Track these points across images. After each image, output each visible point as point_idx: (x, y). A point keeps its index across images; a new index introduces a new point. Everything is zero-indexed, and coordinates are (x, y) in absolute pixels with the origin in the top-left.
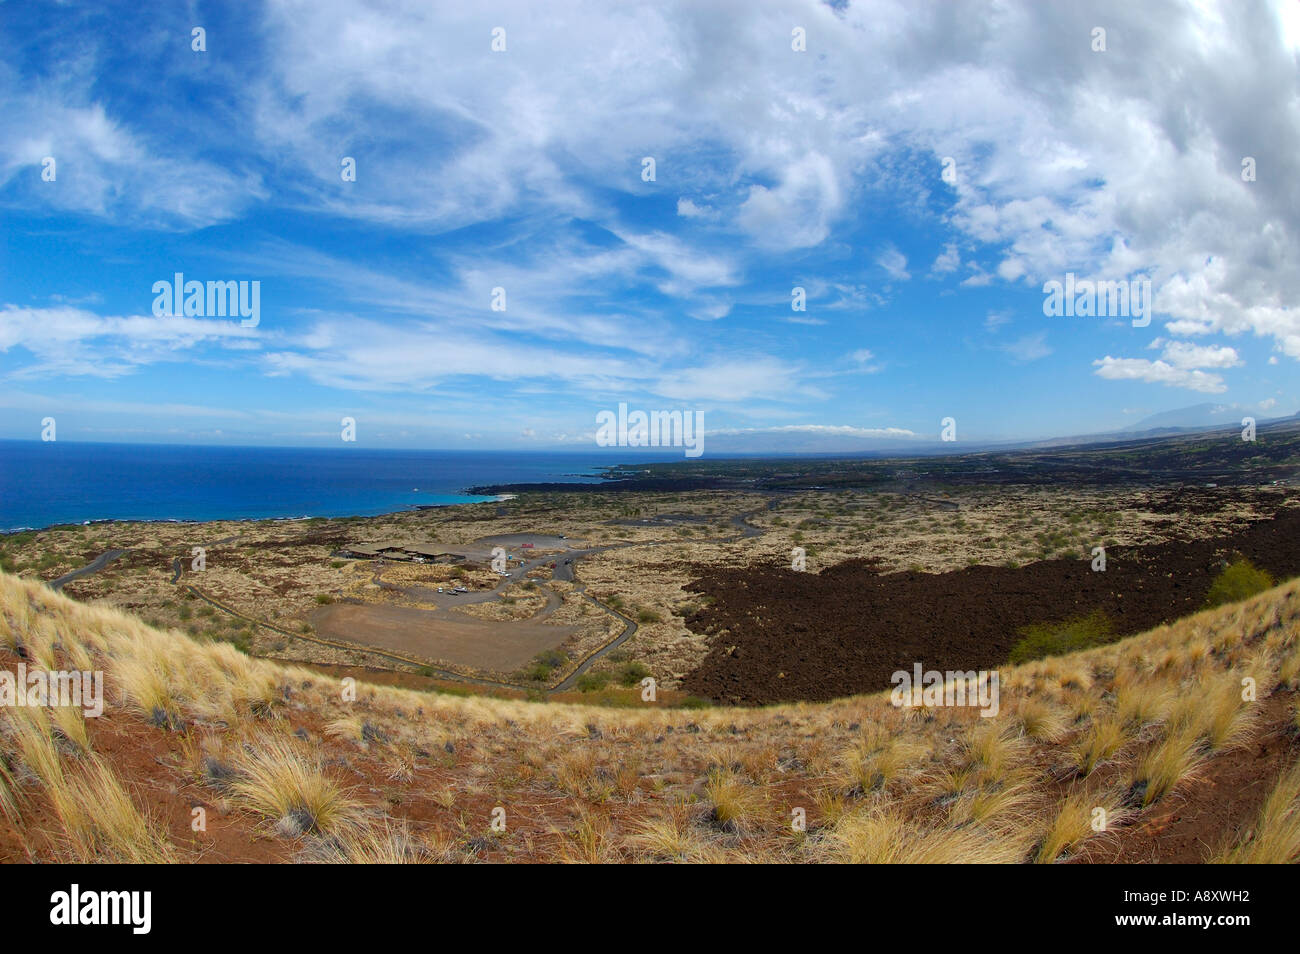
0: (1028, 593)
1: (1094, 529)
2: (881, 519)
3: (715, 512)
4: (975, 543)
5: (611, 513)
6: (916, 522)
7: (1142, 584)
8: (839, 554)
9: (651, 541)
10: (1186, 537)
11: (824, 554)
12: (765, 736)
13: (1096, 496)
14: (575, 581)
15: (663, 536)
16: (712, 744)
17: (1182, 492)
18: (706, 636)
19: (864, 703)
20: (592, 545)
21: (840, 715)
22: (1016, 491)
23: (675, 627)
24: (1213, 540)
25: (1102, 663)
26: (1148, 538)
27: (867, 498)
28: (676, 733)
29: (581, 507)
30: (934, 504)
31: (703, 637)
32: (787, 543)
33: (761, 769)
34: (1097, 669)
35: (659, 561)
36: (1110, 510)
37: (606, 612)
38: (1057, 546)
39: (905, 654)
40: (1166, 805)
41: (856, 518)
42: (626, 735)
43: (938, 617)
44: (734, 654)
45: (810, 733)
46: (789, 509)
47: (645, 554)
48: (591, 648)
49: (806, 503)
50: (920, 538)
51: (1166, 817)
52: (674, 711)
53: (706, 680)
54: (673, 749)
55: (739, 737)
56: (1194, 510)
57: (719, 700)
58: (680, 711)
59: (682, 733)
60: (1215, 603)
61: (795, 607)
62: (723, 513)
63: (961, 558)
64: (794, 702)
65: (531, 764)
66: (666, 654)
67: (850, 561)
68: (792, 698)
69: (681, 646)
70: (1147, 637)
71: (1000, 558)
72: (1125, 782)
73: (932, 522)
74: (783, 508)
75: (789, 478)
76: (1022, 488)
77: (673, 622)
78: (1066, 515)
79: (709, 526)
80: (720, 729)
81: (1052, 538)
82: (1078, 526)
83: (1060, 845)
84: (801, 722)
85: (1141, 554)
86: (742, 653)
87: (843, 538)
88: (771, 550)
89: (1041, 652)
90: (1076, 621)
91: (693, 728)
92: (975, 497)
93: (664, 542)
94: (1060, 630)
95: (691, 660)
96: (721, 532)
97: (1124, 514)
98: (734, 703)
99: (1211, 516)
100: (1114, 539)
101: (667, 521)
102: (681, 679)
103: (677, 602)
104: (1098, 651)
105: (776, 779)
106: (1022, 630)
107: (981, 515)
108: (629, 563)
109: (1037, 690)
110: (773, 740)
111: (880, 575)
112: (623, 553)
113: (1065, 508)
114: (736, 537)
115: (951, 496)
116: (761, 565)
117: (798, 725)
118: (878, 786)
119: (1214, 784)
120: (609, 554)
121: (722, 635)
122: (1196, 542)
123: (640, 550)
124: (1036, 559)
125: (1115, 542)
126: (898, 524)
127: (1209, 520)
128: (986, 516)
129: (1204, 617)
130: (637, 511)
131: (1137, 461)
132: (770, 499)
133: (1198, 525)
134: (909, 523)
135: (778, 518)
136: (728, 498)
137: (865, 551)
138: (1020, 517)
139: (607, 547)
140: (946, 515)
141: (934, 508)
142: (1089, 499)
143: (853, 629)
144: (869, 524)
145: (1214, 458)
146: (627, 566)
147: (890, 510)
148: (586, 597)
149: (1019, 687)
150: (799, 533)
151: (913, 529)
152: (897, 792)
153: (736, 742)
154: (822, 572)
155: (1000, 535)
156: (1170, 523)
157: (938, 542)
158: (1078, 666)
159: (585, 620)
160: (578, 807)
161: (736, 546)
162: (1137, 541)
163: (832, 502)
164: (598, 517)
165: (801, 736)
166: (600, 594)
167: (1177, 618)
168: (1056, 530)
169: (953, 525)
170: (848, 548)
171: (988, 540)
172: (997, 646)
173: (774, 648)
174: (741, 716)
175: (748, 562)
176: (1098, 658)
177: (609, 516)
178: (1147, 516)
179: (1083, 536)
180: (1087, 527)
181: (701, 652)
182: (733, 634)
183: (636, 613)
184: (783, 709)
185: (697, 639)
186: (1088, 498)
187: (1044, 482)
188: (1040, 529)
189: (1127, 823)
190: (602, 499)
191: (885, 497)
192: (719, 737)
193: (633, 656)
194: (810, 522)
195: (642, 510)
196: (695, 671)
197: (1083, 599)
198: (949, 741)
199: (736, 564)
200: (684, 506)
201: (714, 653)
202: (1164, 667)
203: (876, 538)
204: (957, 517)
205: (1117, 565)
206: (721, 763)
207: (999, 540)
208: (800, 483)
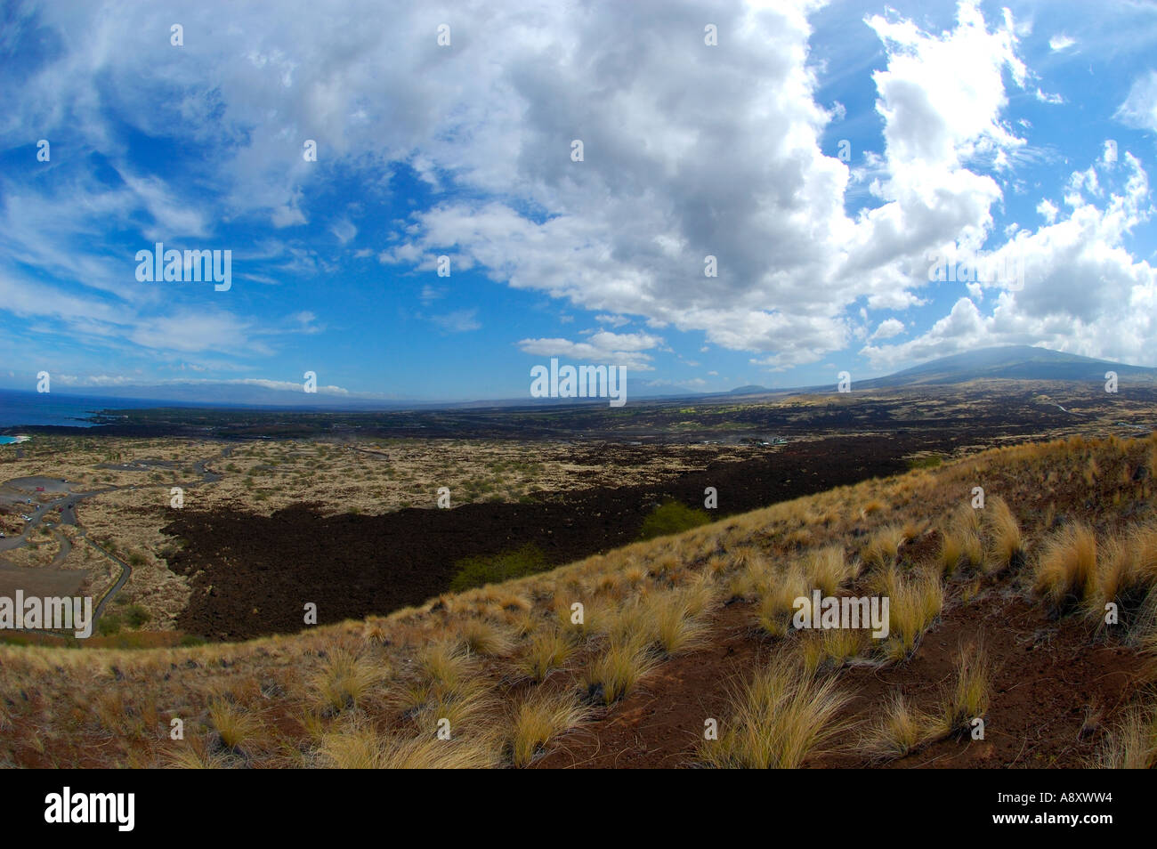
0: (462, 532)
1: (518, 478)
2: (319, 467)
3: (180, 458)
4: (405, 488)
5: (99, 456)
6: (351, 470)
7: (571, 522)
8: (286, 498)
9: (132, 485)
10: (613, 484)
11: (273, 498)
12: (251, 667)
13: (518, 450)
14: (78, 525)
15: (141, 481)
16: (209, 678)
17: (606, 448)
18: (186, 577)
19: (329, 632)
20: (87, 489)
21: (310, 645)
22: (442, 445)
23: (160, 569)
24: (641, 486)
25: (539, 588)
26: (573, 485)
27: (306, 447)
28: (180, 670)
29: (76, 450)
30: (366, 454)
31: (184, 577)
32: (241, 488)
33: (250, 697)
34: (535, 593)
35: (139, 505)
36: (534, 462)
37: (106, 556)
38: (483, 491)
39: (358, 587)
40: (634, 702)
41: (298, 465)
42: (142, 675)
43: (381, 553)
44: (212, 593)
45: (286, 661)
46: (241, 457)
47: (127, 498)
48: (101, 592)
49: (255, 451)
50: (356, 484)
51: (638, 711)
52: (175, 650)
53: (195, 619)
54: (179, 685)
55: (229, 670)
56: (618, 462)
57: (211, 636)
58: (180, 649)
59: (184, 669)
60: (649, 536)
61: (254, 547)
62: (186, 459)
63: (395, 501)
64: (271, 636)
65: (80, 707)
66: (158, 595)
67: (296, 504)
68: (268, 631)
69: (169, 587)
70: (583, 564)
71: (430, 501)
72: (581, 684)
73: (365, 471)
74: (235, 455)
75: (240, 427)
76: (447, 442)
77: (158, 564)
78: (490, 465)
79: (176, 471)
80: (212, 663)
81: (477, 484)
82: (502, 475)
83: (531, 743)
84: (279, 653)
85: (566, 498)
86: (218, 591)
87: (288, 484)
88: (228, 495)
89: (481, 581)
90: (509, 555)
91: (192, 664)
92: (403, 448)
93: (141, 487)
94: (494, 561)
95: (179, 600)
96: (185, 477)
97: (547, 465)
98: (222, 639)
99: (637, 468)
100: (539, 485)
101: (142, 466)
102: (175, 619)
103: (158, 545)
104: (534, 578)
105: (264, 706)
106: (459, 563)
107: (410, 465)
108: (116, 506)
109: (480, 614)
110: (258, 669)
111: (324, 517)
112: (111, 497)
113: (489, 460)
114: (199, 482)
115: (382, 448)
116: (222, 508)
117: (276, 656)
118: (350, 705)
119: (681, 681)
120: (100, 498)
121: (199, 575)
122: (623, 489)
123: (123, 494)
124: (464, 503)
125: (539, 488)
126: (335, 472)
127: (635, 470)
128: (414, 465)
129: (640, 547)
130: (119, 455)
131: (558, 423)
132: (225, 446)
133: (624, 474)
134: (345, 471)
135: (232, 464)
136: (190, 445)
137: (309, 497)
138: (446, 467)
139: (98, 491)
140: (378, 464)
141: (367, 458)
142: (512, 450)
143: (308, 566)
144: (310, 471)
145: (639, 422)
146: (115, 510)
147: (328, 459)
148: (88, 541)
149: (463, 611)
150: (250, 479)
151: (349, 476)
152: (368, 707)
153: (228, 674)
154: (274, 515)
155: (429, 482)
156: (595, 473)
157: (373, 487)
158: (517, 591)
159: (91, 563)
160: (123, 745)
161: (199, 490)
162: (562, 487)
163: (277, 451)
164: (89, 460)
165: (280, 665)
166: (98, 538)
167: (609, 549)
168: (481, 478)
169: (384, 473)
170: (294, 492)
171: (418, 486)
172: (440, 578)
173: (244, 586)
174: (228, 650)
175: (210, 506)
176: (535, 584)
177: (98, 460)
178: (571, 467)
179: (506, 483)
180: (512, 475)
181: (186, 592)
182: (208, 574)
183: (128, 556)
184: (261, 642)
185: (180, 580)
186: (510, 451)
187: (468, 438)
188: (467, 477)
189: (594, 718)
190: (92, 443)
191: (323, 447)
192: (213, 671)
193: (133, 598)
194: (257, 468)
195: (122, 455)
196: (185, 611)
197: (514, 535)
198: (406, 661)
199: (201, 508)
200: (154, 452)
201: (196, 592)
202: (602, 589)
203: (317, 484)
204: (387, 466)
205: (543, 507)
206: (217, 695)
207: (428, 486)
208: (250, 433)
